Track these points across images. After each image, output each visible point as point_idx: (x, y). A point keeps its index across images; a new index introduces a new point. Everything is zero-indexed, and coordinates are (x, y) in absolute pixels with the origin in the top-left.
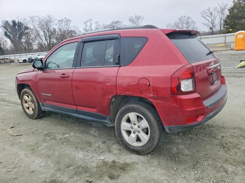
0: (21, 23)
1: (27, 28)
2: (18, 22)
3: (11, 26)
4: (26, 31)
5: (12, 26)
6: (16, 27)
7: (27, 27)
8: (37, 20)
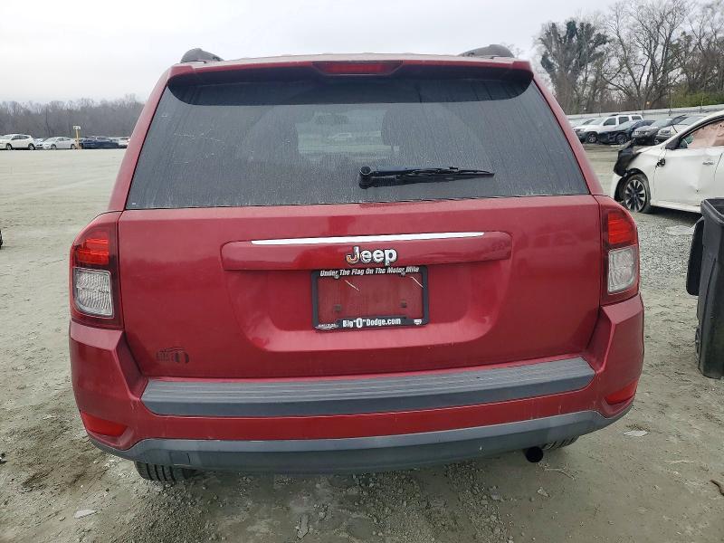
0: (589, 25)
1: (602, 40)
2: (582, 25)
3: (562, 36)
4: (599, 49)
5: (565, 37)
6: (575, 39)
7: (605, 37)
8: (632, 10)
